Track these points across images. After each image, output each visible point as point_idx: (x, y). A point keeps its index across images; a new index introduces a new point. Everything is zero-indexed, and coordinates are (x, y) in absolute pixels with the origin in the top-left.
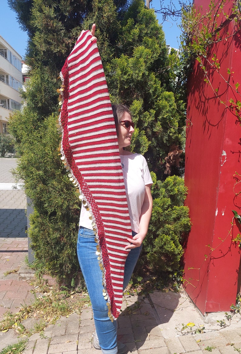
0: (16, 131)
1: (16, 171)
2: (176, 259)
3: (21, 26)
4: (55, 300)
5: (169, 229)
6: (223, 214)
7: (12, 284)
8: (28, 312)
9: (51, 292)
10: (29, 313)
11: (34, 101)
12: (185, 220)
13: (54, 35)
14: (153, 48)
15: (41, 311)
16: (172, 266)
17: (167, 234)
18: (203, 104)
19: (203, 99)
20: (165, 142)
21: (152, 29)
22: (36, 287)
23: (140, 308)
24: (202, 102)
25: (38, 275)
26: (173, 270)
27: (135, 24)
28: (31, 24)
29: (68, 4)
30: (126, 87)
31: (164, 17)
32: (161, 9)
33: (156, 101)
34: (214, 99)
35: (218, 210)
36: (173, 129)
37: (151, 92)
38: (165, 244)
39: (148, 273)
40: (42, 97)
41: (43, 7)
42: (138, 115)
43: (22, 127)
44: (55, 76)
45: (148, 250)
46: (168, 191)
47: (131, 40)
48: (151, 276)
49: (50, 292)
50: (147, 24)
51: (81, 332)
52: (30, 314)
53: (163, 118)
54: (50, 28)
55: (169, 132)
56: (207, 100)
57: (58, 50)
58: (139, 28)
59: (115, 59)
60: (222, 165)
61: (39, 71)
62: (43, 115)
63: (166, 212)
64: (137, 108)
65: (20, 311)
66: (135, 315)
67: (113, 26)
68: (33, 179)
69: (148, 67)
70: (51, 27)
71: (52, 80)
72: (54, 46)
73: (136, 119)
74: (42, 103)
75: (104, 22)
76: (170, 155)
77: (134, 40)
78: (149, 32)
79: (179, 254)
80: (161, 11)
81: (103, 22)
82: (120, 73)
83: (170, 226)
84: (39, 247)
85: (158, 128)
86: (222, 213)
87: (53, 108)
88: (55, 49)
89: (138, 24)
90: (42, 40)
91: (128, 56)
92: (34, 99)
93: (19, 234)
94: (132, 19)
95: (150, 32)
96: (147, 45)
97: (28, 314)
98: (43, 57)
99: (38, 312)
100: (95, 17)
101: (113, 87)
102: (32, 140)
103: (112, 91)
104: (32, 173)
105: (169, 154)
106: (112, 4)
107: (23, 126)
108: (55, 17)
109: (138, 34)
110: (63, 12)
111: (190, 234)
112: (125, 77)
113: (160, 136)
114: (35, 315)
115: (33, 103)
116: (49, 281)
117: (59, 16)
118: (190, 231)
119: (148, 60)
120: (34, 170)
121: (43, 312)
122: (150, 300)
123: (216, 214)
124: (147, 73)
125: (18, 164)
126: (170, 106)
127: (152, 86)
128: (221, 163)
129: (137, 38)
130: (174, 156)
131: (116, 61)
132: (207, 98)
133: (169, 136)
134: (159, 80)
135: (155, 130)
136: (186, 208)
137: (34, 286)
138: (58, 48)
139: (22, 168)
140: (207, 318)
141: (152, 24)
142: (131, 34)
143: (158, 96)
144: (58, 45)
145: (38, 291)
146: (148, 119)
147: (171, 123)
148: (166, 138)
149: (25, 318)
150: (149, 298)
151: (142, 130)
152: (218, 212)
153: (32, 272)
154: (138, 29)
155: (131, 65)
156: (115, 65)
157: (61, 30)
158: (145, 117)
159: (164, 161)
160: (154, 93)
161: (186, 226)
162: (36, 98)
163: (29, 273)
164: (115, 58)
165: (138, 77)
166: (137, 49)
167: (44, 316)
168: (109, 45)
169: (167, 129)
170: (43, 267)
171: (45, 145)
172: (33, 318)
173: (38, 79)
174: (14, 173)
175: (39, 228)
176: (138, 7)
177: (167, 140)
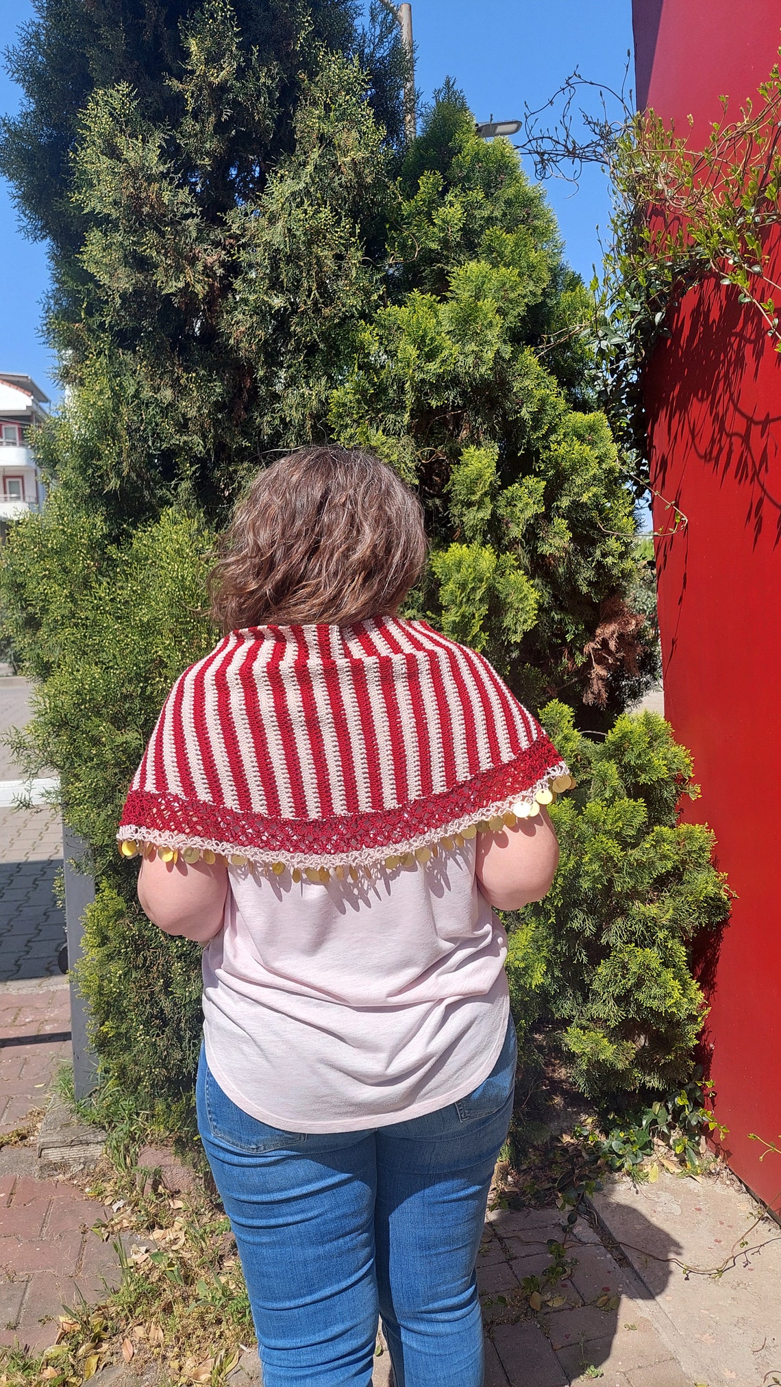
0: (22, 586)
1: (29, 739)
2: (682, 1037)
3: (24, 224)
4: (202, 1266)
5: (651, 925)
7: (14, 1197)
8: (97, 1340)
9: (180, 1221)
10: (101, 1340)
11: (90, 471)
12: (706, 882)
13: (162, 234)
14: (524, 264)
15: (153, 1327)
16: (662, 1071)
17: (644, 940)
18: (736, 441)
19: (736, 424)
20: (585, 589)
21: (509, 203)
22: (115, 1207)
23: (569, 1271)
24: (730, 436)
25: (117, 1148)
26: (670, 1082)
27: (446, 191)
28: (73, 202)
29: (210, 128)
30: (434, 403)
31: (540, 166)
32: (530, 141)
33: (548, 448)
36: (618, 539)
37: (527, 416)
38: (639, 984)
39: (558, 1100)
40: (119, 454)
41: (121, 141)
42: (487, 500)
43: (48, 569)
44: (166, 378)
45: (565, 1013)
46: (626, 770)
47: (434, 246)
48: (574, 1112)
49: (177, 1226)
50: (491, 187)
52: (105, 1346)
53: (576, 506)
54: (146, 210)
55: (598, 552)
56: (758, 428)
57: (181, 285)
58: (462, 202)
59: (388, 309)
61: (104, 365)
62: (125, 521)
63: (635, 854)
64: (480, 476)
65: (62, 1338)
66: (559, 1310)
67: (375, 195)
68: (103, 766)
69: (509, 328)
70: (152, 207)
71: (156, 393)
72: (166, 270)
73: (480, 515)
74: (119, 475)
75: (340, 185)
76: (607, 636)
77: (445, 243)
78: (497, 214)
79: (692, 1018)
80: (529, 146)
81: (336, 184)
82: (415, 353)
83: (652, 910)
84: (128, 1039)
85: (557, 541)
87: (159, 493)
88: (167, 281)
89: (457, 190)
90: (117, 255)
91: (434, 296)
92: (88, 465)
93: (19, 966)
94: (435, 174)
95: (504, 215)
96: (501, 254)
97: (96, 1347)
98: (119, 316)
99: (140, 1332)
100: (310, 168)
101: (383, 408)
102: (91, 616)
103: (381, 421)
104: (95, 741)
105: (599, 631)
106: (370, 122)
107: (52, 564)
108: (164, 176)
109: (460, 221)
110: (193, 155)
111: (725, 932)
112: (433, 367)
113: (561, 570)
114: (127, 1351)
115: (84, 478)
116: (167, 1176)
117: (176, 172)
118: (725, 922)
119: (511, 306)
120: (104, 727)
121: (161, 1334)
122: (598, 1225)
124: (507, 351)
125: (36, 709)
126: (601, 460)
127: (530, 395)
129: (456, 237)
130: (621, 637)
131: (389, 315)
132: (760, 417)
133: (600, 566)
134: (550, 374)
135: (545, 549)
136: (702, 834)
137: (107, 1202)
138: (177, 280)
139: (54, 725)
141: (509, 186)
142: (434, 224)
143: (552, 430)
144: (180, 270)
145: (125, 1223)
146: (522, 511)
147: (606, 519)
148: (586, 574)
149: (87, 1374)
150: (589, 1213)
151: (504, 553)
153: (91, 1138)
154: (457, 205)
155: (447, 326)
156: (389, 329)
157: (186, 217)
158: (510, 503)
159: (580, 660)
160: (537, 418)
161: (714, 905)
162: (99, 460)
163: (81, 1143)
164: (385, 306)
165: (476, 366)
166: (461, 273)
167: (170, 1355)
168: (364, 262)
169: (593, 543)
170: (138, 1114)
171: (147, 629)
172: (121, 1370)
173: (101, 392)
174: (19, 747)
175: (127, 959)
176: (451, 136)
177: (590, 584)
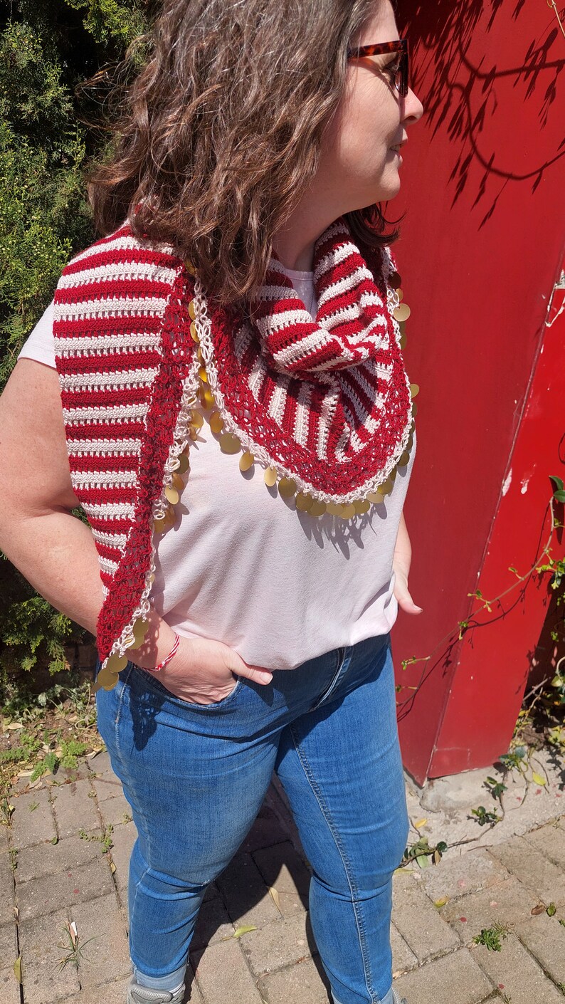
6: (524, 490)
18: (457, 93)
19: (460, 75)
24: (451, 87)
34: (524, 74)
35: (512, 476)
51: (28, 913)
56: (483, 82)
60: (549, 325)
86: (521, 486)
123: (505, 490)
128: (546, 316)
132: (485, 70)
140: (431, 794)
152: (511, 485)
